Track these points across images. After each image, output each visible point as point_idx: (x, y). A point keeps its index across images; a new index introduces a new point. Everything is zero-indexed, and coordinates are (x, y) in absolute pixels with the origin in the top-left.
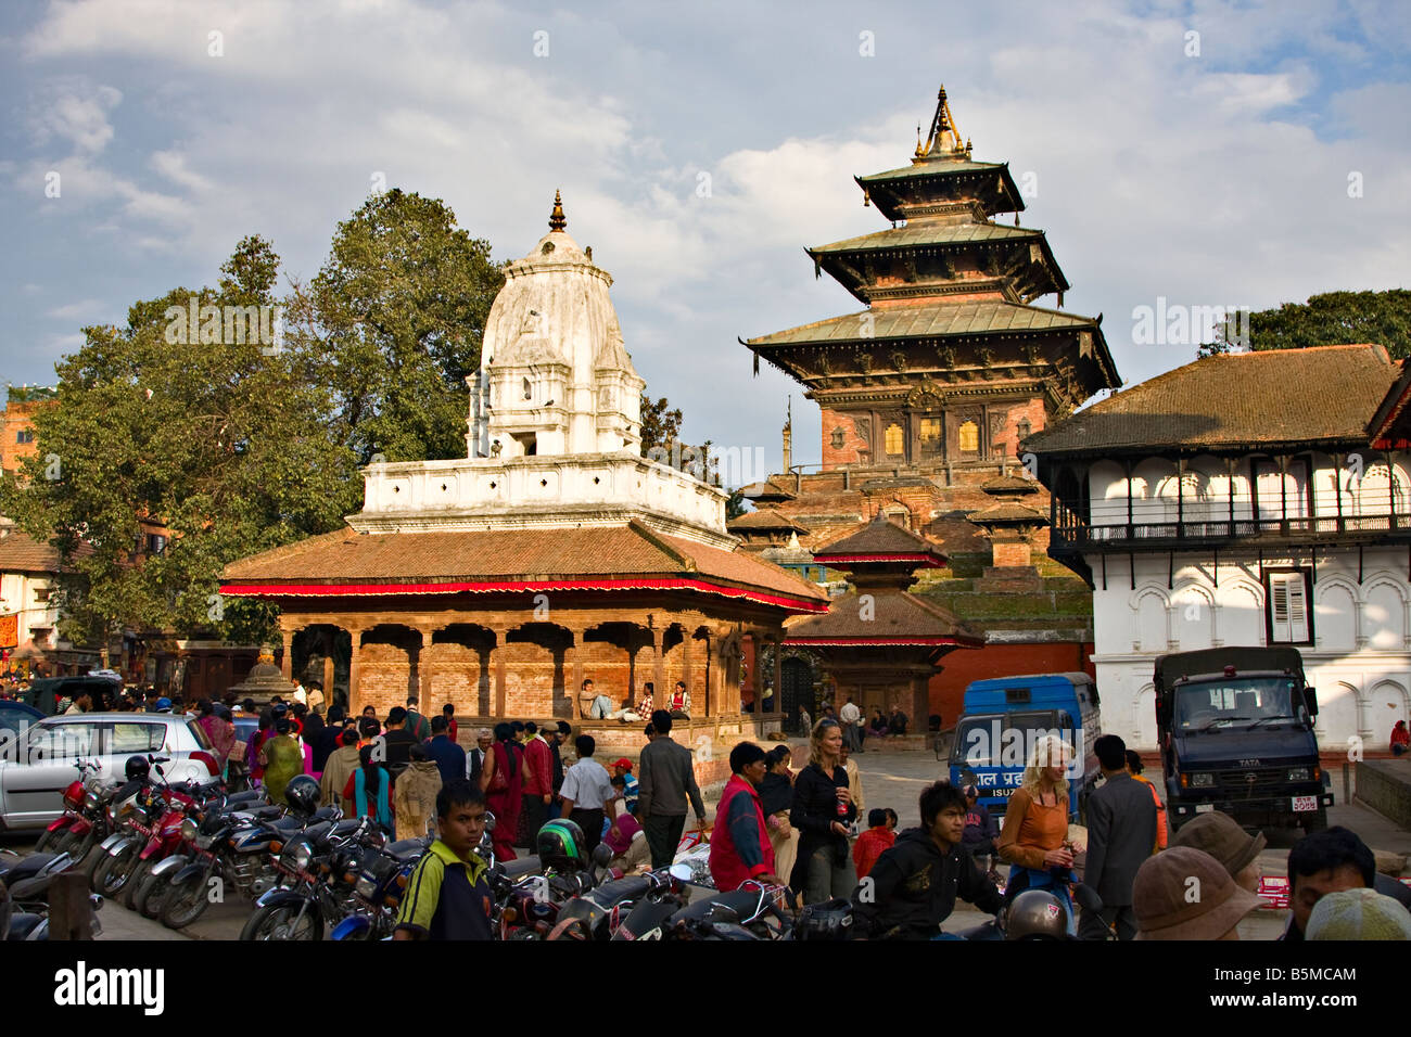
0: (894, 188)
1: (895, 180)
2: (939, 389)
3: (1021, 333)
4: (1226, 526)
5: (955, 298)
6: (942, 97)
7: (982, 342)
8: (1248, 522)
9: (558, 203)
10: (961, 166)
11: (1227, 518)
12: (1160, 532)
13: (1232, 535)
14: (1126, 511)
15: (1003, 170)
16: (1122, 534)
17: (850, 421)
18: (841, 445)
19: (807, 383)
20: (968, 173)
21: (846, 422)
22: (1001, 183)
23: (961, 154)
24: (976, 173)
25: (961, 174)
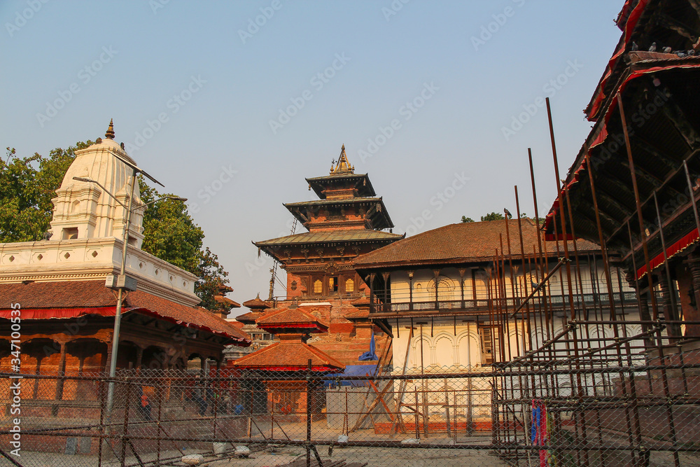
0: (321, 183)
1: (322, 180)
2: (338, 265)
3: (372, 240)
4: (460, 303)
5: (345, 228)
6: (343, 149)
7: (355, 245)
8: (471, 301)
9: (111, 125)
10: (350, 175)
11: (460, 299)
12: (427, 306)
13: (463, 308)
14: (409, 295)
15: (366, 177)
16: (407, 307)
17: (299, 278)
18: (295, 288)
19: (281, 262)
20: (352, 178)
21: (298, 279)
22: (365, 182)
23: (351, 170)
24: (355, 178)
25: (349, 178)
